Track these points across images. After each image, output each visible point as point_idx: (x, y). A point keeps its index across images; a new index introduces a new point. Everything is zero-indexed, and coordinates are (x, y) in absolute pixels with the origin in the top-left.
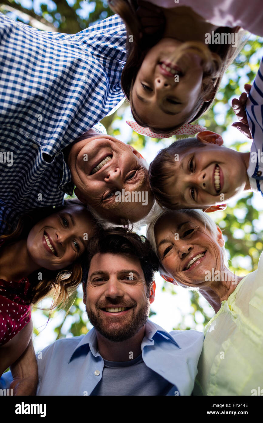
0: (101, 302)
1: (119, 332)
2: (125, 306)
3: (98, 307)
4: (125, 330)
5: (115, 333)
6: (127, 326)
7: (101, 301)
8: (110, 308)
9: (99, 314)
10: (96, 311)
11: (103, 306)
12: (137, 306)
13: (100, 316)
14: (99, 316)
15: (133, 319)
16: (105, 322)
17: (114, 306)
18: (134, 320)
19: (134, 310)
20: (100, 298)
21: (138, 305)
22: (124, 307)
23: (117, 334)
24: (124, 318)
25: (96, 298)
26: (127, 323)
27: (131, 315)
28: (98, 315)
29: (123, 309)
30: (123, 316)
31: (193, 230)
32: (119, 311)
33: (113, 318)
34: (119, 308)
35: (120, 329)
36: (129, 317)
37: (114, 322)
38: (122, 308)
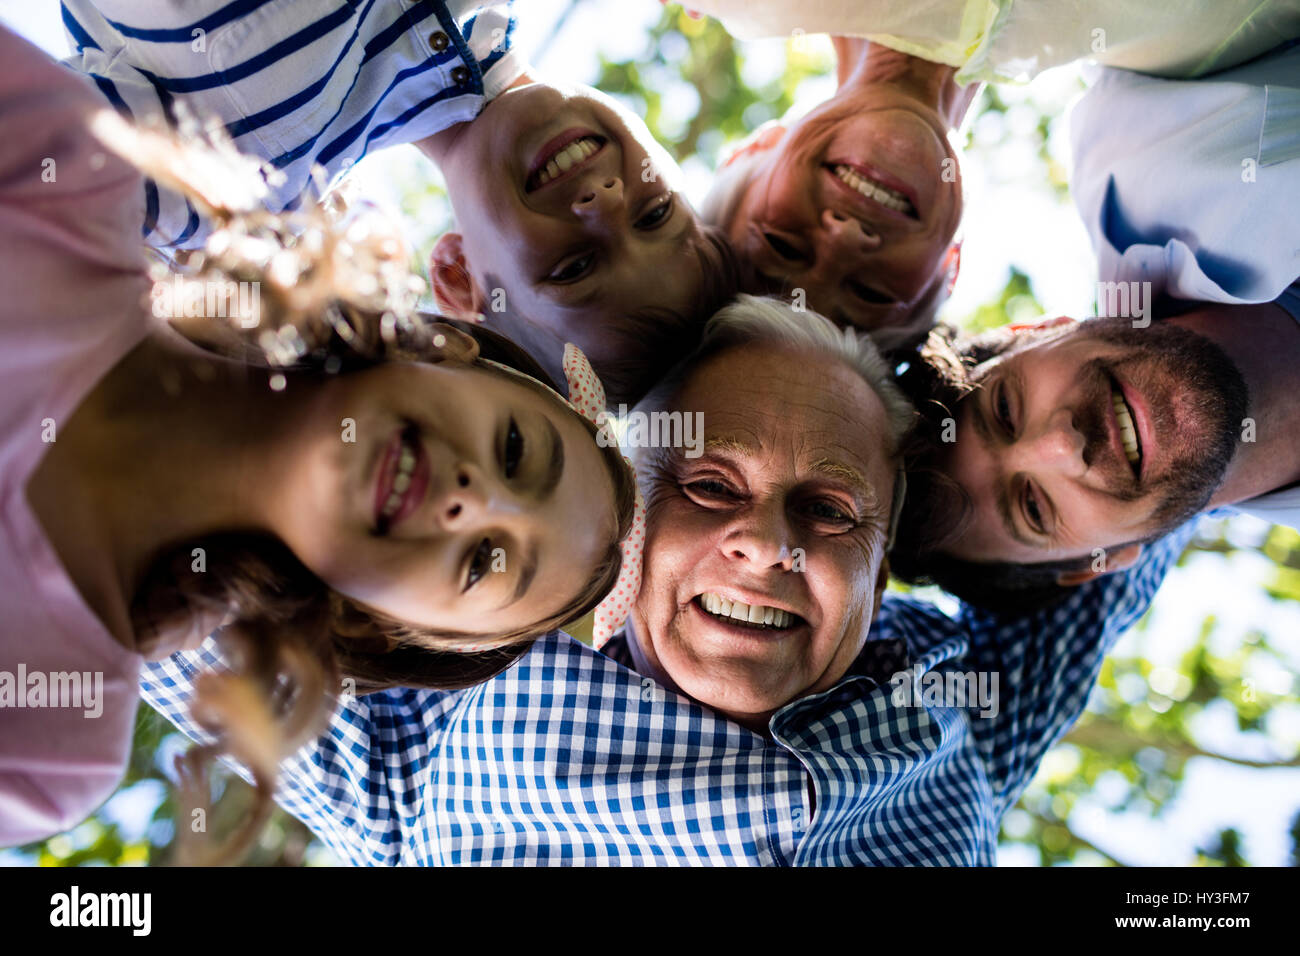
0: (1111, 481)
1: (1202, 388)
2: (1108, 397)
3: (1132, 490)
4: (1191, 368)
5: (1212, 402)
6: (1175, 369)
7: (1109, 482)
8: (1124, 445)
9: (1158, 481)
10: (1149, 492)
11: (1126, 472)
12: (1098, 360)
13: (1165, 472)
14: (1166, 478)
15: (1147, 356)
16: (1180, 449)
17: (1112, 433)
18: (1150, 352)
19: (1117, 364)
20: (1099, 488)
21: (1095, 354)
22: (1112, 396)
23: (1215, 395)
24: (1150, 385)
25: (1103, 502)
26: (1168, 370)
27: (1135, 369)
28: (1161, 482)
29: (1119, 399)
30: (1145, 389)
31: (769, 236)
32: (1125, 409)
33: (1161, 424)
34: (1118, 414)
35: (1193, 385)
36: (1143, 372)
37: (1172, 416)
38: (1114, 404)
